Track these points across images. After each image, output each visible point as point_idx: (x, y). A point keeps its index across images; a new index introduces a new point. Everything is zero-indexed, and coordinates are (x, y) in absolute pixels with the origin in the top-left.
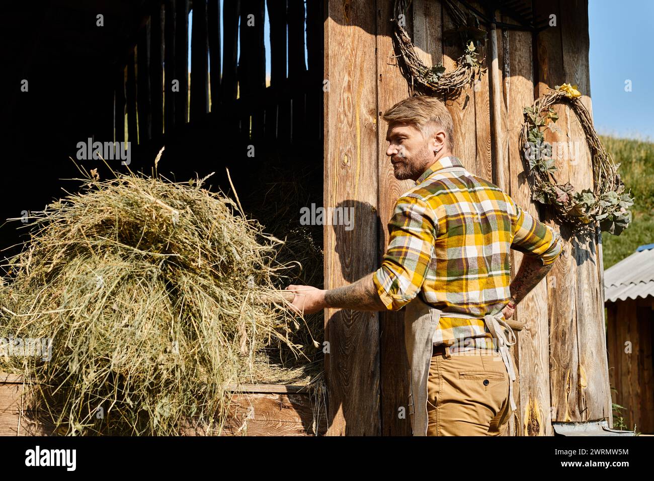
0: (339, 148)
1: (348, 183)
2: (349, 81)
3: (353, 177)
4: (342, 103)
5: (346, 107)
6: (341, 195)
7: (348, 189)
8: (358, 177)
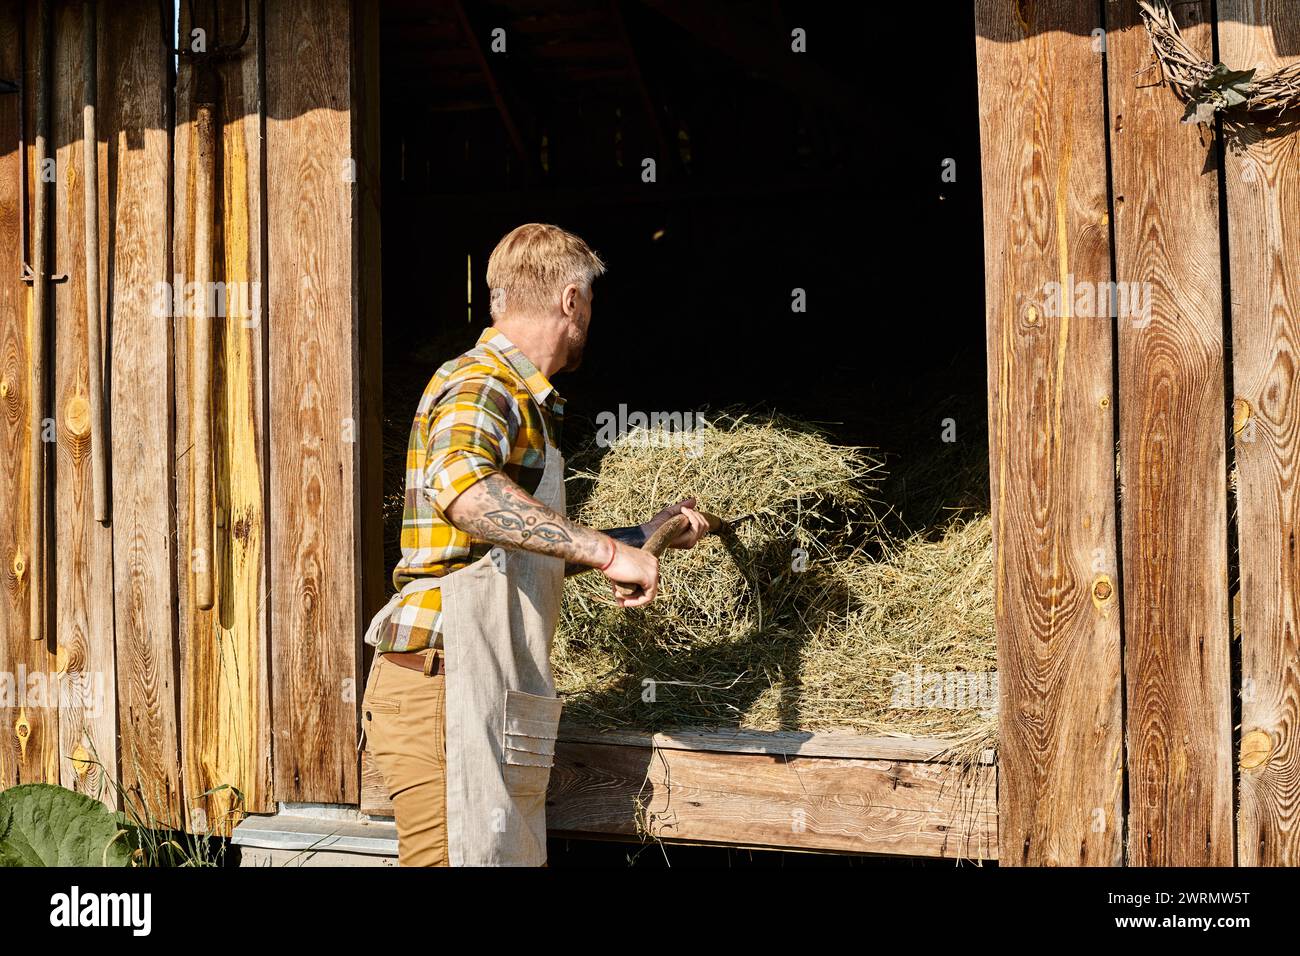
0: (1014, 296)
1: (1039, 361)
2: (1036, 155)
3: (1052, 347)
4: (1020, 202)
5: (1031, 208)
6: (1021, 388)
7: (1039, 373)
8: (1063, 344)
